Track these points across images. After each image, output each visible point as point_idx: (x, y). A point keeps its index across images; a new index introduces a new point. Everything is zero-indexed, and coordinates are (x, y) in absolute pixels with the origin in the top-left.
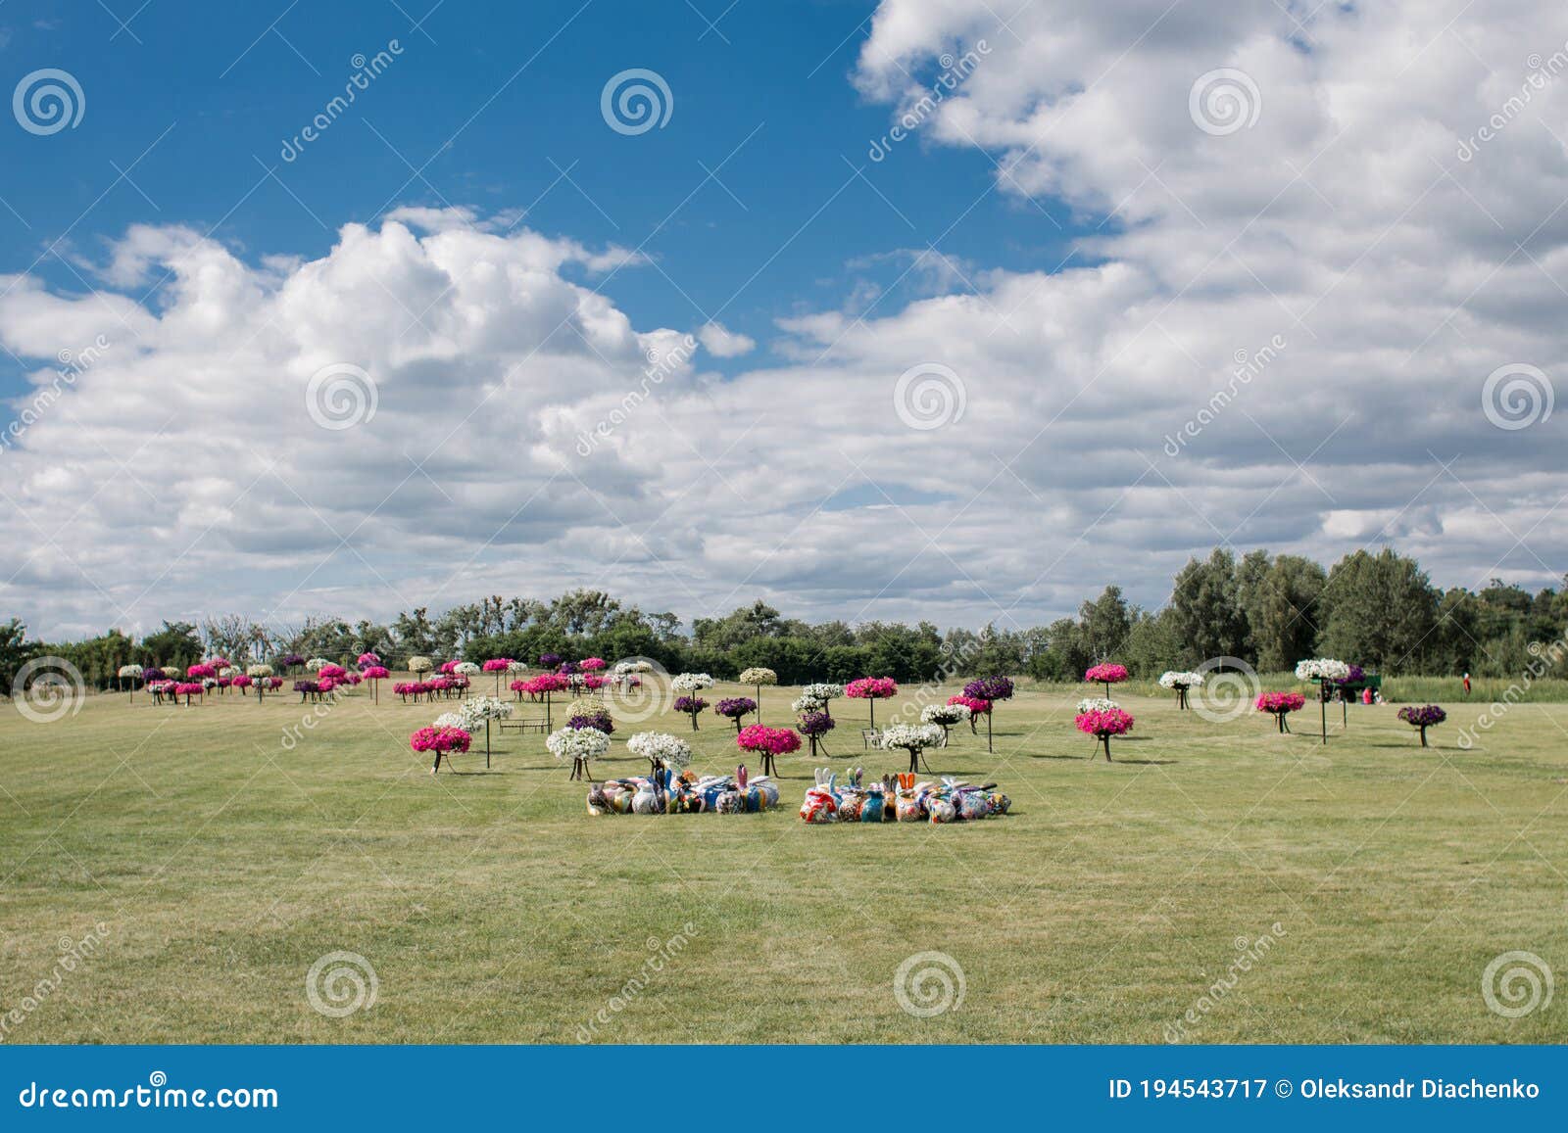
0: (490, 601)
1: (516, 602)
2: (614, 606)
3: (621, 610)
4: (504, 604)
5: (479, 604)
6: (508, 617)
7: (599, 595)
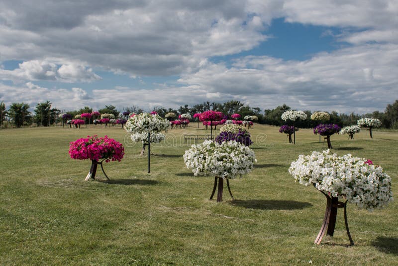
0: (206, 103)
1: (213, 103)
2: (242, 105)
3: (244, 106)
4: (210, 104)
5: (203, 103)
6: (211, 108)
7: (237, 102)
